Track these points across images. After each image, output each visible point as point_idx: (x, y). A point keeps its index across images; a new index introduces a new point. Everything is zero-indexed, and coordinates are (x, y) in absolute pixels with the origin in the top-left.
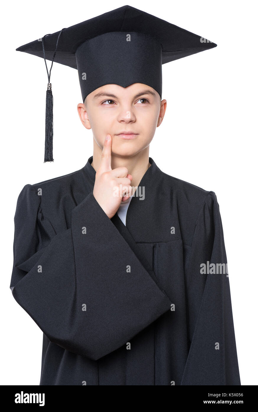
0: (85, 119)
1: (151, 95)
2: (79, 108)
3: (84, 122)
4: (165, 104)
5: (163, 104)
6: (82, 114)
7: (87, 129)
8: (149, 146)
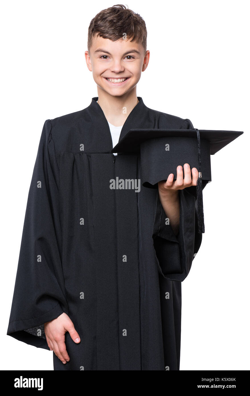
0: (89, 63)
1: (136, 53)
2: (86, 54)
3: (88, 65)
4: (149, 53)
5: (147, 54)
6: (88, 59)
7: (90, 71)
8: (136, 86)
